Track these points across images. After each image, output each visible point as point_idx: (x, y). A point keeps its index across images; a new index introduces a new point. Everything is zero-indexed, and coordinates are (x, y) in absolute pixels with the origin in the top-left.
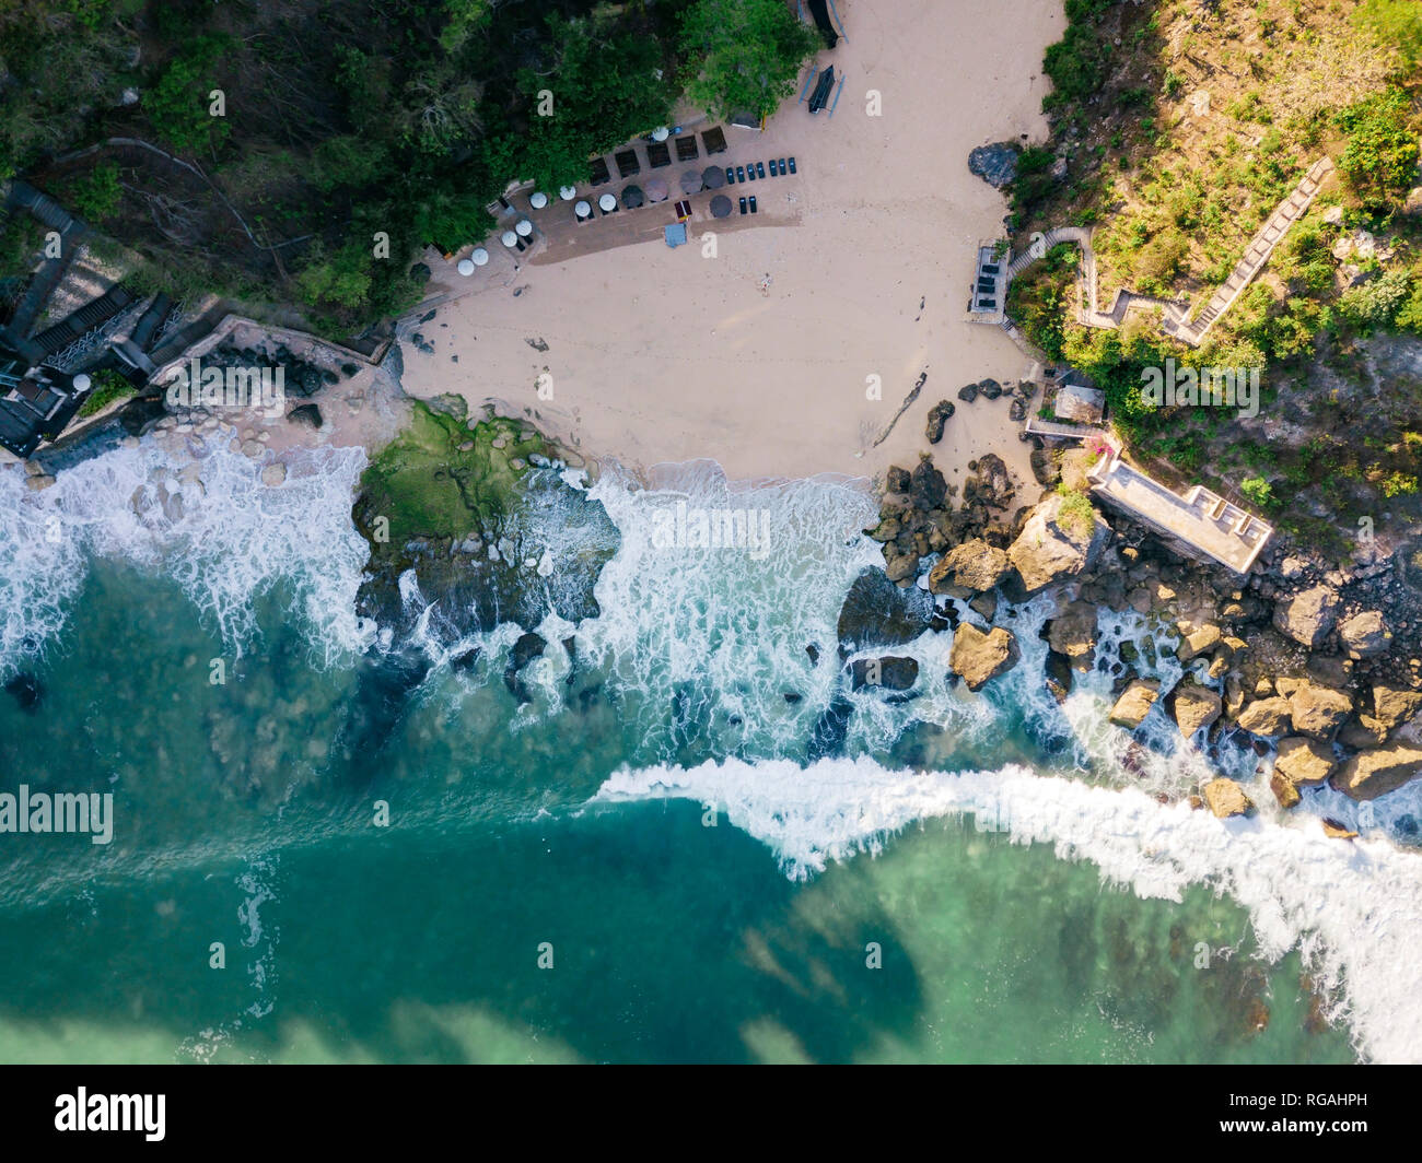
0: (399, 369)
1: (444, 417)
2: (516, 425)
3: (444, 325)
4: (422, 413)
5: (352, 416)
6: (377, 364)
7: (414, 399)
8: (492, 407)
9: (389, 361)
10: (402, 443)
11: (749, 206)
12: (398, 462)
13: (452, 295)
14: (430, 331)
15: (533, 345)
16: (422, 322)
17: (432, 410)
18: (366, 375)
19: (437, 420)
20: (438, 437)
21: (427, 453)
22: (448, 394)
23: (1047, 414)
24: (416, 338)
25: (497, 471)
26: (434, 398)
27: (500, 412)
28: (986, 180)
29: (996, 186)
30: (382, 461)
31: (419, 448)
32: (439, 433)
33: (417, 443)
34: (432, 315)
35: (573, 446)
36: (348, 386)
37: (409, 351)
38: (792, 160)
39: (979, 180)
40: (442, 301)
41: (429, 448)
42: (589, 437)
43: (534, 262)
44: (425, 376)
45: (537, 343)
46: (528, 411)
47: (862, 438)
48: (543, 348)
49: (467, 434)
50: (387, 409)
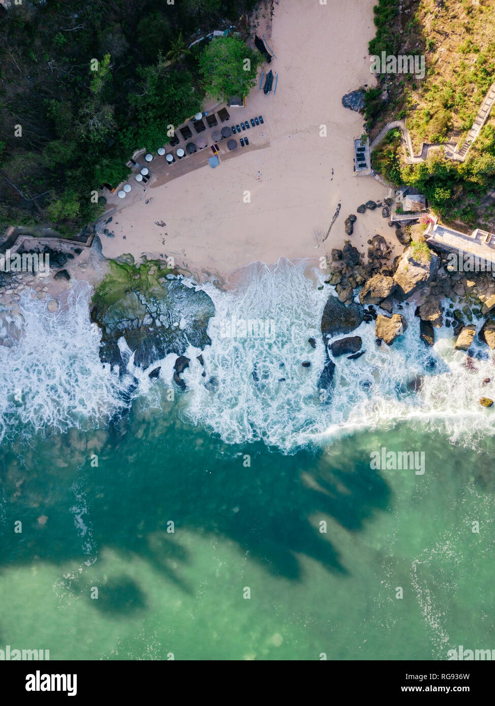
0: (100, 247)
1: (124, 265)
2: (158, 263)
3: (117, 223)
4: (114, 265)
5: (83, 272)
6: (90, 246)
7: (110, 259)
8: (145, 256)
9: (95, 244)
10: (108, 280)
11: (244, 142)
12: (107, 289)
13: (118, 209)
14: (111, 227)
15: (159, 225)
16: (106, 223)
17: (118, 263)
18: (86, 253)
19: (122, 267)
20: (123, 275)
21: (119, 283)
22: (124, 254)
23: (400, 211)
24: (105, 231)
25: (153, 285)
26: (119, 257)
27: (149, 258)
28: (351, 109)
29: (357, 111)
30: (100, 290)
31: (115, 281)
32: (123, 273)
33: (114, 279)
34: (110, 220)
35: (185, 268)
36: (79, 259)
37: (104, 238)
38: (260, 117)
39: (348, 110)
40: (114, 212)
41: (120, 280)
42: (192, 262)
43: (152, 187)
44: (113, 248)
45: (160, 223)
46: (162, 255)
47: (317, 239)
48: (163, 225)
49: (136, 271)
50: (98, 266)
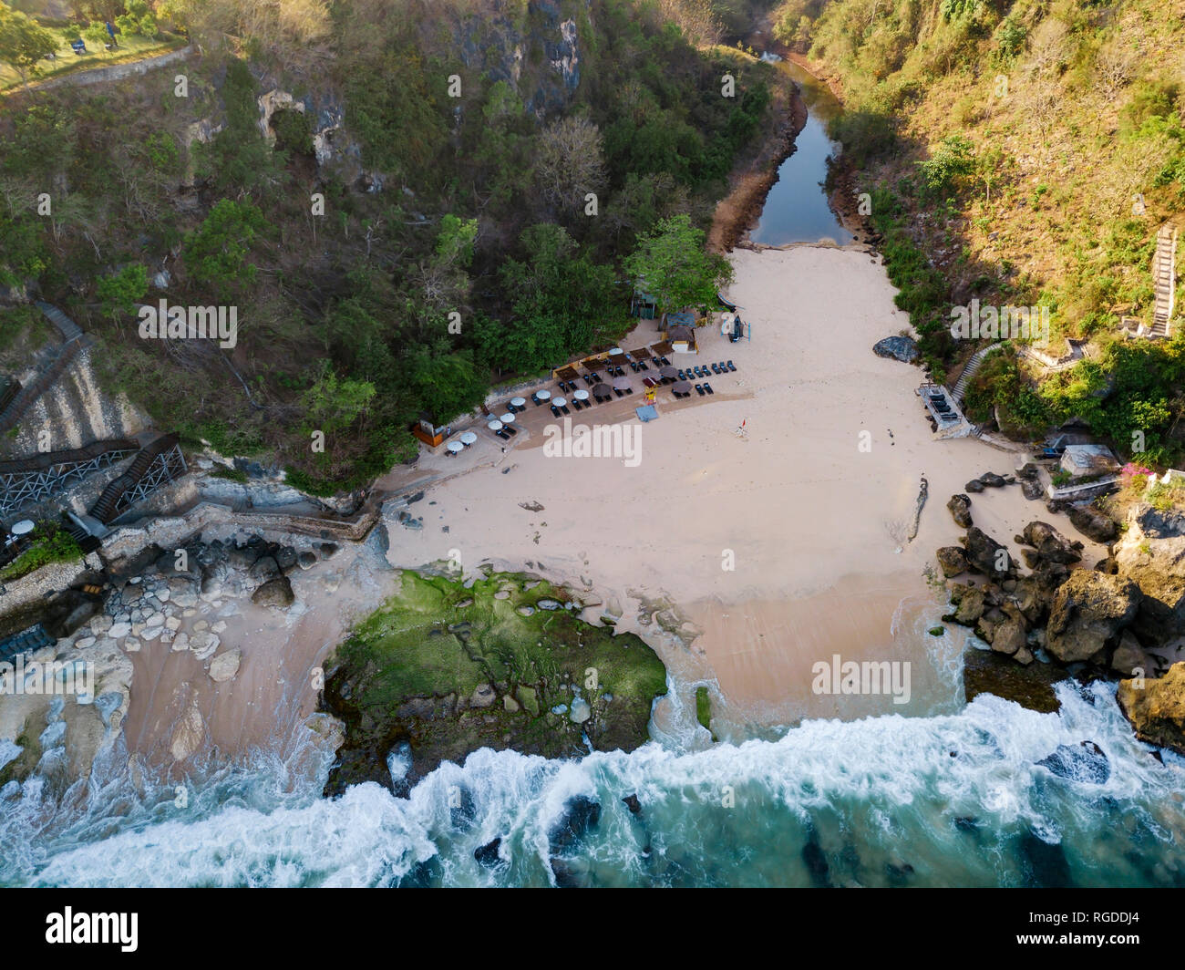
0: (384, 544)
1: (437, 581)
2: (520, 579)
3: (433, 503)
4: (411, 579)
5: (329, 594)
6: (361, 539)
7: (402, 570)
8: (490, 567)
9: (372, 538)
10: (389, 609)
11: (705, 390)
12: (384, 627)
13: (441, 477)
14: (415, 510)
15: (528, 508)
16: (409, 502)
17: (422, 576)
18: (346, 553)
19: (430, 583)
20: (430, 598)
21: (419, 613)
22: (439, 560)
23: (1062, 480)
24: (402, 516)
25: (503, 620)
26: (425, 566)
27: (499, 569)
28: (896, 359)
29: (906, 361)
30: (364, 631)
31: (408, 611)
32: (432, 594)
33: (406, 607)
34: (419, 497)
35: (586, 588)
36: (326, 566)
37: (395, 529)
38: (730, 362)
39: (890, 361)
40: (429, 485)
41: (420, 609)
42: (601, 576)
43: (519, 448)
44: (409, 548)
45: (532, 505)
46: (530, 564)
48: (538, 508)
49: (464, 595)
50: (371, 581)
